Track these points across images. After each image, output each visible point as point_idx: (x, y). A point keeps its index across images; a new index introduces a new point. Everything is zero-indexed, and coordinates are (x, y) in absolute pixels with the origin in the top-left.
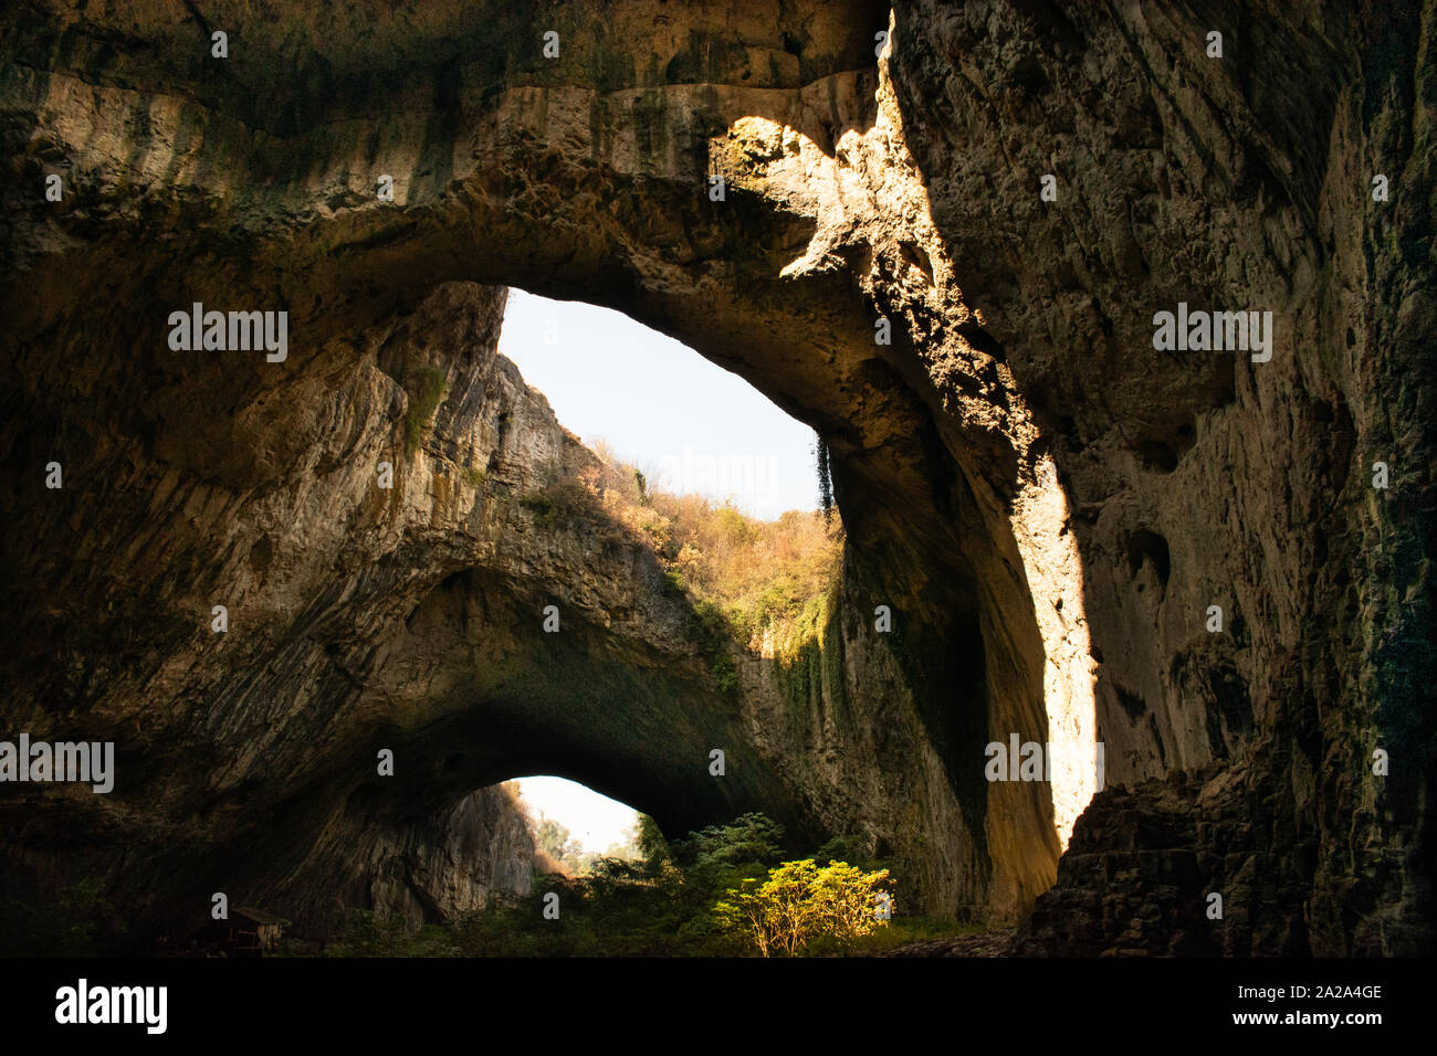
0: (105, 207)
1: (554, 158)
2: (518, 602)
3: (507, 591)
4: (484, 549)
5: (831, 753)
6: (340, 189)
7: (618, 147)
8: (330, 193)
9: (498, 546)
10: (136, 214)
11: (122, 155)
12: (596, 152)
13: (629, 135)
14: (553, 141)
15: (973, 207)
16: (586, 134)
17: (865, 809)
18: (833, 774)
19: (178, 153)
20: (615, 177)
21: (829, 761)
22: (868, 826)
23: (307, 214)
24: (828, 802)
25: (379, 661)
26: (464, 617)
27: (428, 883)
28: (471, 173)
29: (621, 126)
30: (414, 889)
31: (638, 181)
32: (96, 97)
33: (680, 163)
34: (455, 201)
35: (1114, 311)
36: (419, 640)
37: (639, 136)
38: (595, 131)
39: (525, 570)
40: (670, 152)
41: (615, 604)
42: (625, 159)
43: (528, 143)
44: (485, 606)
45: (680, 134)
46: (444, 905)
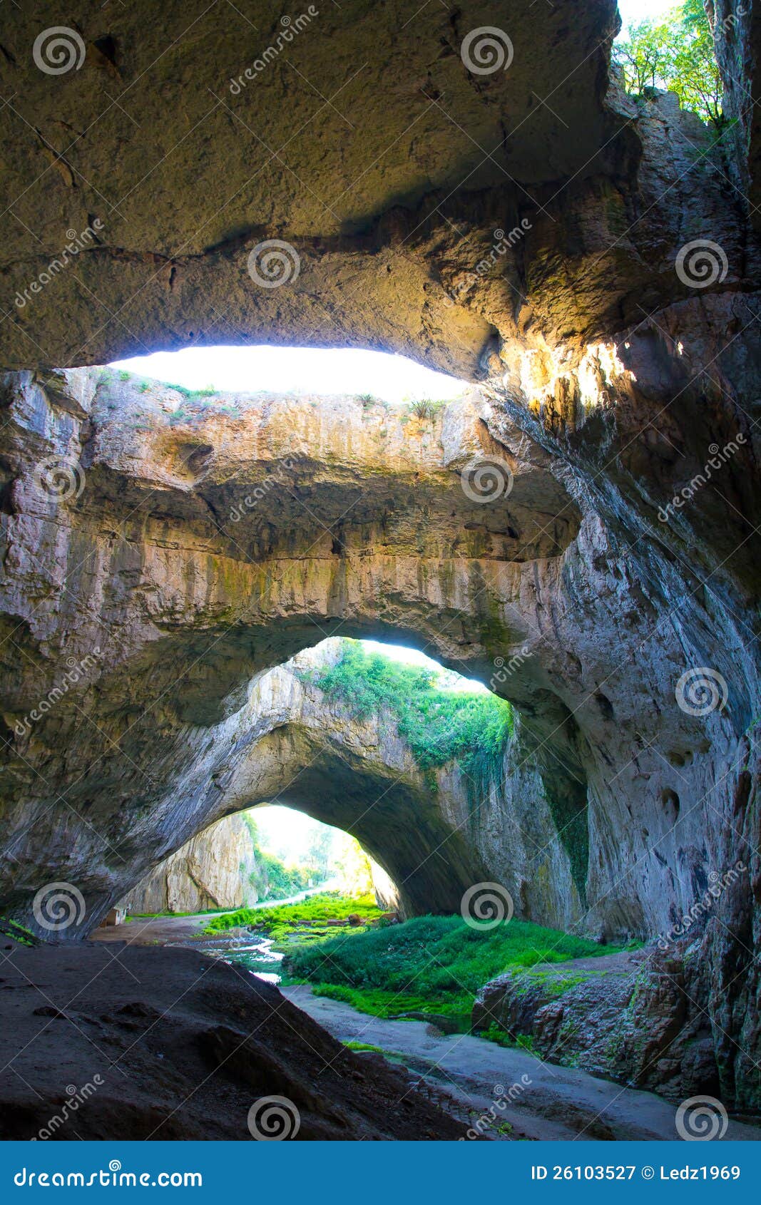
0: (178, 616)
1: (400, 594)
2: (312, 741)
3: (306, 735)
4: (295, 714)
5: (495, 832)
6: (290, 602)
7: (431, 589)
8: (285, 603)
9: (302, 710)
10: (192, 618)
11: (183, 587)
12: (421, 592)
13: (436, 582)
14: (400, 585)
15: (603, 650)
16: (415, 582)
17: (515, 865)
18: (497, 845)
19: (209, 584)
20: (429, 603)
21: (494, 837)
22: (517, 875)
23: (273, 613)
24: (492, 858)
25: (234, 778)
26: (280, 749)
27: (202, 875)
28: (358, 599)
29: (431, 577)
30: (192, 877)
31: (441, 607)
32: (166, 555)
33: (463, 601)
34: (351, 613)
35: (661, 707)
36: (254, 763)
37: (442, 584)
38: (420, 580)
39: (317, 723)
40: (457, 595)
41: (368, 743)
42: (434, 594)
43: (388, 587)
44: (293, 744)
45: (463, 586)
46: (210, 888)
